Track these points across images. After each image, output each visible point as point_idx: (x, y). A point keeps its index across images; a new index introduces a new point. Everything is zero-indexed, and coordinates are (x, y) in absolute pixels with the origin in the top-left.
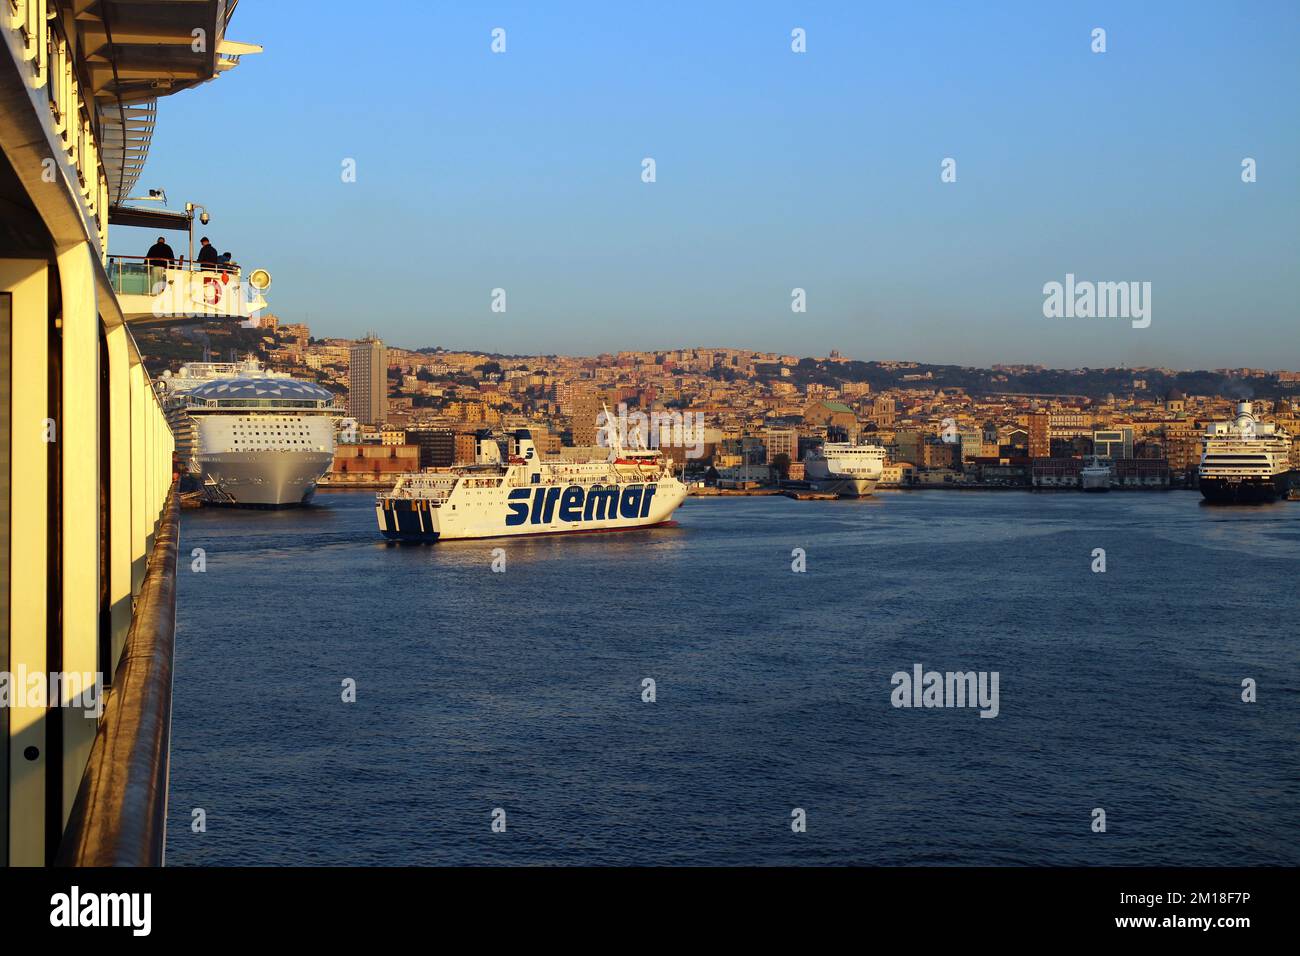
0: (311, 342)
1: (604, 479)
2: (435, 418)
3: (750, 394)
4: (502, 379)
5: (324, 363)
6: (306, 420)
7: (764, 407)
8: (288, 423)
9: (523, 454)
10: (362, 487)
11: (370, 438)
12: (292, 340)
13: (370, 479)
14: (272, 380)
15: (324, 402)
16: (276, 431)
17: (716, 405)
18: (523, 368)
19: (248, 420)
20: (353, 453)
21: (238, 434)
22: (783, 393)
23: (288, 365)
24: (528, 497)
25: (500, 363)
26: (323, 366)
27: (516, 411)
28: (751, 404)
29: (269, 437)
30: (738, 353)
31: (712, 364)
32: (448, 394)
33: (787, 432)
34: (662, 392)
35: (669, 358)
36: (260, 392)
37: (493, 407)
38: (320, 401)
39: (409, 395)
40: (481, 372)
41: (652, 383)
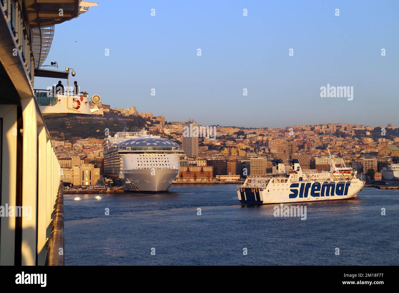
0: (166, 123)
1: (329, 179)
2: (218, 155)
3: (353, 143)
4: (245, 138)
5: (171, 132)
6: (167, 156)
7: (359, 148)
8: (160, 157)
9: (296, 169)
10: (189, 184)
11: (192, 163)
12: (158, 123)
13: (192, 180)
14: (153, 139)
15: (175, 148)
16: (155, 160)
17: (338, 148)
18: (254, 133)
19: (144, 156)
20: (185, 169)
21: (140, 161)
22: (368, 142)
23: (157, 133)
24: (298, 187)
25: (244, 131)
26: (171, 133)
27: (252, 151)
28: (354, 147)
29: (152, 163)
30: (347, 126)
31: (335, 130)
32: (223, 144)
33: (373, 159)
34: (314, 142)
35: (316, 128)
36: (148, 144)
37: (242, 149)
38: (173, 148)
39: (207, 145)
40: (236, 135)
41: (309, 139)
